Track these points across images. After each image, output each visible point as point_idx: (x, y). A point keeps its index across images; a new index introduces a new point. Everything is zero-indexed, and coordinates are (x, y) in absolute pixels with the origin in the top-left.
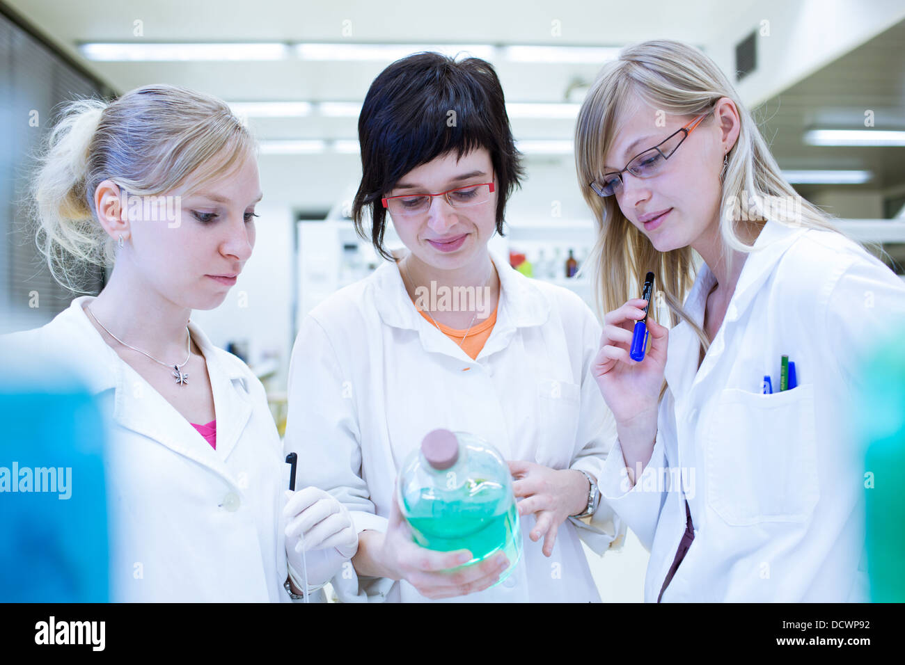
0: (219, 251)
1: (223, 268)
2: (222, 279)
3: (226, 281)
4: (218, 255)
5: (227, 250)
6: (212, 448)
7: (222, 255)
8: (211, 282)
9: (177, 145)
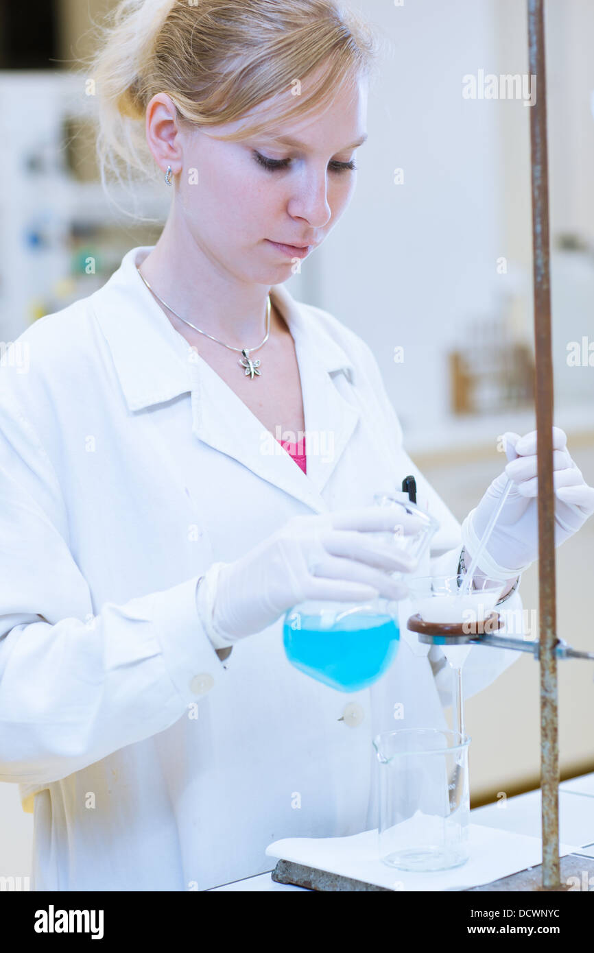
0: (286, 208)
1: (290, 234)
2: (285, 248)
3: (292, 252)
4: (284, 216)
5: (296, 210)
6: (303, 473)
7: (290, 216)
8: (270, 249)
9: (248, 63)
